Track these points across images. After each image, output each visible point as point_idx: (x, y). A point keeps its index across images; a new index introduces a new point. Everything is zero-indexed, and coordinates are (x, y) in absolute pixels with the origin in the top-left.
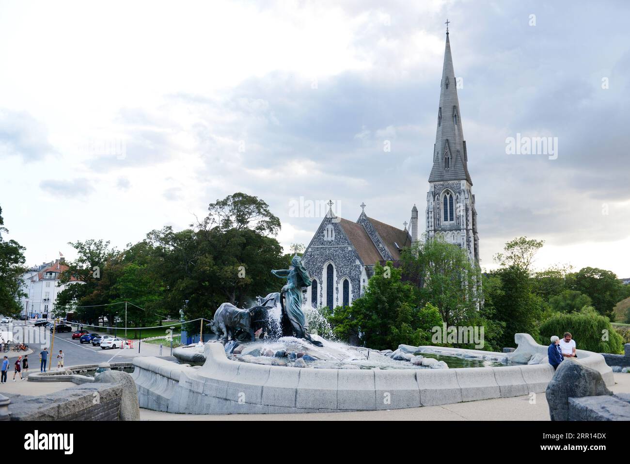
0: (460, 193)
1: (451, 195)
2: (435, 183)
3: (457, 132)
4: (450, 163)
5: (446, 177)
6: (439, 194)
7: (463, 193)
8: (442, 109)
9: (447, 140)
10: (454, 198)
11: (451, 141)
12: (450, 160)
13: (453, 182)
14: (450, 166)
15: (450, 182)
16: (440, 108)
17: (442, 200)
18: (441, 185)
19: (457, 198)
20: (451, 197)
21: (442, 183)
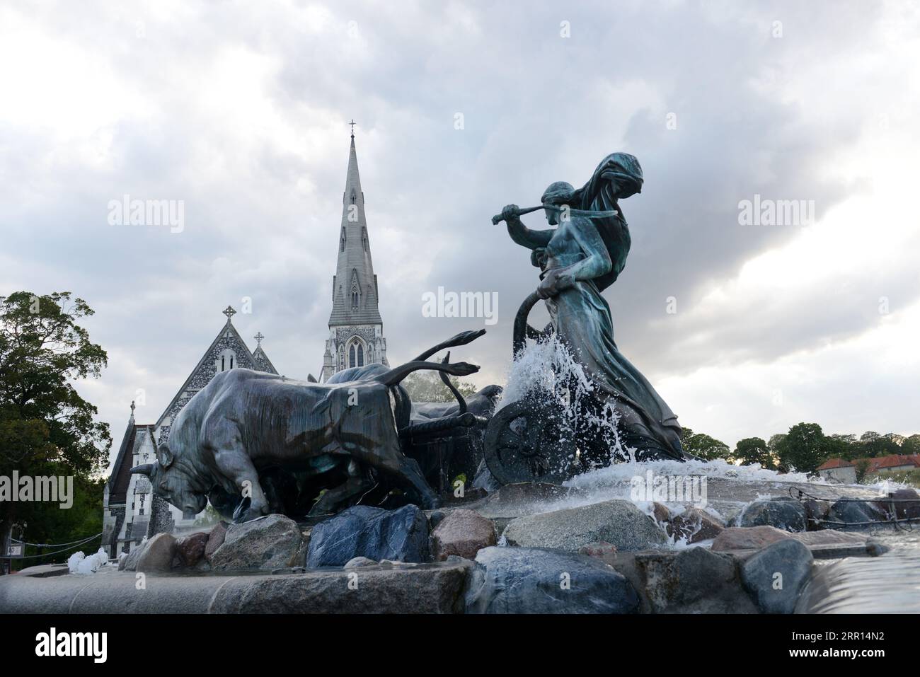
0: (374, 343)
1: (360, 346)
2: (338, 327)
3: (367, 261)
4: (359, 301)
5: (354, 319)
6: (343, 343)
7: (379, 342)
8: (347, 229)
9: (355, 270)
10: (365, 349)
11: (360, 272)
12: (359, 296)
13: (364, 326)
14: (359, 305)
15: (360, 327)
16: (344, 228)
17: (348, 352)
18: (347, 330)
19: (370, 350)
20: (360, 348)
21: (348, 327)
